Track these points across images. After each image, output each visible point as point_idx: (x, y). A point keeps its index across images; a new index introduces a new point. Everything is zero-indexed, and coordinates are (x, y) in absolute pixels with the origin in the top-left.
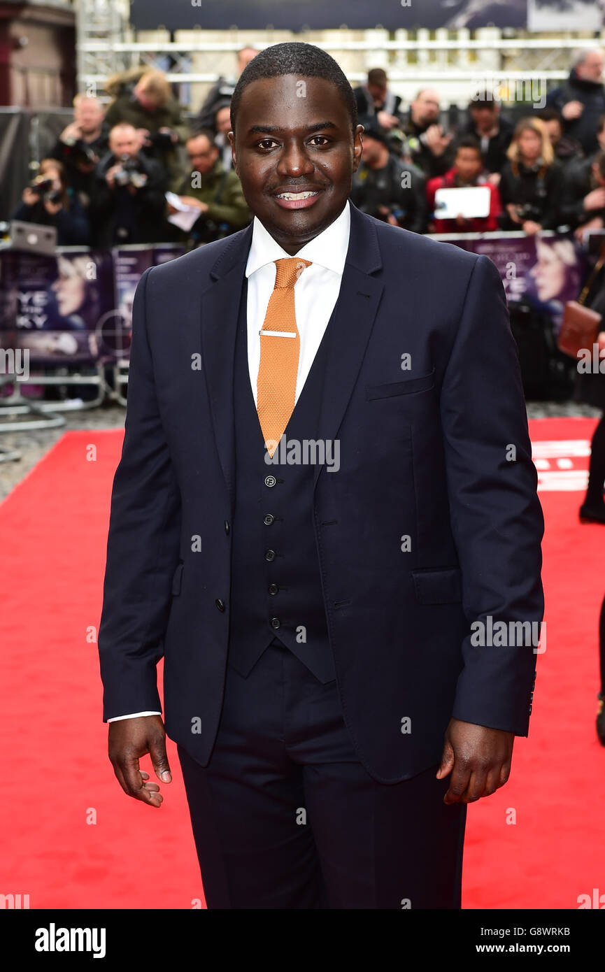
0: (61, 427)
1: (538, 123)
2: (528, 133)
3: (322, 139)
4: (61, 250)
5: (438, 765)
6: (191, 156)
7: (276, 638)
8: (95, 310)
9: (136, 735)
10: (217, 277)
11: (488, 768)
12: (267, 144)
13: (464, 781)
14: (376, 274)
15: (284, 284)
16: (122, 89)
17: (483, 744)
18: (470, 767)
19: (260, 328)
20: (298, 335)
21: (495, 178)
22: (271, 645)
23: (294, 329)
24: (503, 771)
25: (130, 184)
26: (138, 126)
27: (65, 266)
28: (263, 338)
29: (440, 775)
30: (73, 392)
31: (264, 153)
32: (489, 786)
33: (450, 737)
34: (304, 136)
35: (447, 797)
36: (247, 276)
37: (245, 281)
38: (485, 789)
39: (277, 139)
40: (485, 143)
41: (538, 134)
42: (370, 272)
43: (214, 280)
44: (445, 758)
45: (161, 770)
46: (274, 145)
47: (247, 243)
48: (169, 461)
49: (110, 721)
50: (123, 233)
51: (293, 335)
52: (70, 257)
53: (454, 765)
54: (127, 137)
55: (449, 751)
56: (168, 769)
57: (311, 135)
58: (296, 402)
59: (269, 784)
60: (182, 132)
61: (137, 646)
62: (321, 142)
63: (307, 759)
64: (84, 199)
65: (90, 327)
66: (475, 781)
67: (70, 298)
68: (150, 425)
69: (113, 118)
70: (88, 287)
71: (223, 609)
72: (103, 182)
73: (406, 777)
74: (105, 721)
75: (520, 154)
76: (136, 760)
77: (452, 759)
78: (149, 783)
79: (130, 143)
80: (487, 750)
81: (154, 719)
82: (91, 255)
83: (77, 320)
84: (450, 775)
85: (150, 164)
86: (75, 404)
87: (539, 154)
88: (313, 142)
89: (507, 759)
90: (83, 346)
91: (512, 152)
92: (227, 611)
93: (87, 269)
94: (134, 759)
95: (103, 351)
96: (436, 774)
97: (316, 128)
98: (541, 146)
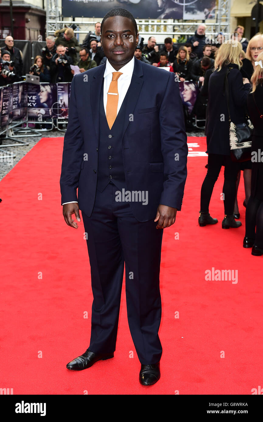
0: (41, 136)
1: (185, 48)
2: (182, 51)
3: (127, 35)
4: (41, 83)
5: (155, 218)
6: (80, 56)
7: (111, 181)
8: (51, 101)
9: (71, 208)
10: (95, 77)
11: (169, 218)
12: (111, 36)
13: (162, 222)
14: (142, 77)
15: (115, 79)
16: (60, 34)
17: (168, 211)
18: (164, 218)
19: (107, 92)
20: (118, 94)
21: (172, 64)
22: (109, 183)
23: (117, 93)
24: (173, 220)
25: (63, 62)
26: (65, 46)
27: (42, 88)
28: (108, 95)
29: (155, 221)
30: (44, 126)
31: (110, 39)
32: (169, 224)
33: (159, 209)
34: (121, 34)
35: (157, 227)
36: (104, 77)
37: (104, 78)
38: (168, 224)
39: (114, 35)
40: (169, 53)
41: (185, 51)
42: (140, 76)
43: (95, 78)
44: (157, 216)
45: (78, 218)
46: (113, 36)
47: (104, 68)
48: (81, 131)
49: (63, 204)
50: (60, 78)
51: (117, 94)
52: (44, 85)
53: (159, 218)
54: (62, 49)
55: (158, 214)
56: (80, 218)
57: (124, 34)
58: (117, 114)
59: (108, 222)
60: (78, 48)
61: (71, 183)
62: (127, 36)
63: (119, 215)
64: (48, 67)
65: (49, 107)
66: (165, 222)
67: (43, 97)
68: (75, 120)
69: (57, 43)
70: (49, 94)
71: (96, 173)
72: (54, 62)
73: (147, 221)
74: (62, 205)
75: (179, 57)
76: (71, 215)
77: (159, 216)
78: (74, 222)
79: (63, 51)
80: (169, 213)
81: (76, 204)
82: (50, 85)
83: (45, 104)
84: (159, 220)
85: (68, 57)
86: (45, 130)
87: (185, 57)
88: (124, 36)
89: (175, 216)
90: (47, 112)
91: (177, 56)
92: (97, 173)
93: (48, 89)
94: (70, 215)
95: (53, 114)
96: (154, 220)
97: (125, 32)
98: (186, 55)
